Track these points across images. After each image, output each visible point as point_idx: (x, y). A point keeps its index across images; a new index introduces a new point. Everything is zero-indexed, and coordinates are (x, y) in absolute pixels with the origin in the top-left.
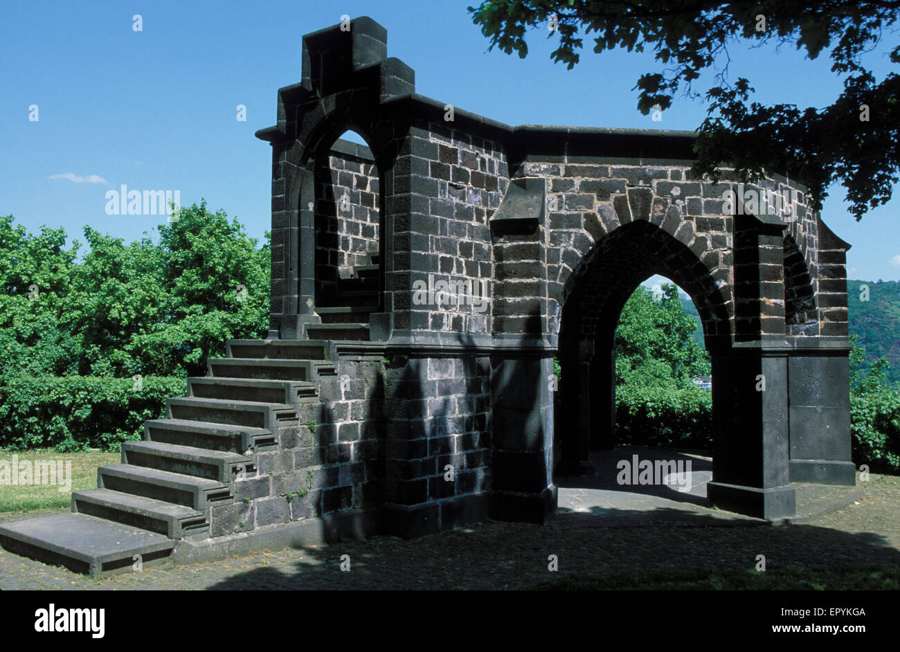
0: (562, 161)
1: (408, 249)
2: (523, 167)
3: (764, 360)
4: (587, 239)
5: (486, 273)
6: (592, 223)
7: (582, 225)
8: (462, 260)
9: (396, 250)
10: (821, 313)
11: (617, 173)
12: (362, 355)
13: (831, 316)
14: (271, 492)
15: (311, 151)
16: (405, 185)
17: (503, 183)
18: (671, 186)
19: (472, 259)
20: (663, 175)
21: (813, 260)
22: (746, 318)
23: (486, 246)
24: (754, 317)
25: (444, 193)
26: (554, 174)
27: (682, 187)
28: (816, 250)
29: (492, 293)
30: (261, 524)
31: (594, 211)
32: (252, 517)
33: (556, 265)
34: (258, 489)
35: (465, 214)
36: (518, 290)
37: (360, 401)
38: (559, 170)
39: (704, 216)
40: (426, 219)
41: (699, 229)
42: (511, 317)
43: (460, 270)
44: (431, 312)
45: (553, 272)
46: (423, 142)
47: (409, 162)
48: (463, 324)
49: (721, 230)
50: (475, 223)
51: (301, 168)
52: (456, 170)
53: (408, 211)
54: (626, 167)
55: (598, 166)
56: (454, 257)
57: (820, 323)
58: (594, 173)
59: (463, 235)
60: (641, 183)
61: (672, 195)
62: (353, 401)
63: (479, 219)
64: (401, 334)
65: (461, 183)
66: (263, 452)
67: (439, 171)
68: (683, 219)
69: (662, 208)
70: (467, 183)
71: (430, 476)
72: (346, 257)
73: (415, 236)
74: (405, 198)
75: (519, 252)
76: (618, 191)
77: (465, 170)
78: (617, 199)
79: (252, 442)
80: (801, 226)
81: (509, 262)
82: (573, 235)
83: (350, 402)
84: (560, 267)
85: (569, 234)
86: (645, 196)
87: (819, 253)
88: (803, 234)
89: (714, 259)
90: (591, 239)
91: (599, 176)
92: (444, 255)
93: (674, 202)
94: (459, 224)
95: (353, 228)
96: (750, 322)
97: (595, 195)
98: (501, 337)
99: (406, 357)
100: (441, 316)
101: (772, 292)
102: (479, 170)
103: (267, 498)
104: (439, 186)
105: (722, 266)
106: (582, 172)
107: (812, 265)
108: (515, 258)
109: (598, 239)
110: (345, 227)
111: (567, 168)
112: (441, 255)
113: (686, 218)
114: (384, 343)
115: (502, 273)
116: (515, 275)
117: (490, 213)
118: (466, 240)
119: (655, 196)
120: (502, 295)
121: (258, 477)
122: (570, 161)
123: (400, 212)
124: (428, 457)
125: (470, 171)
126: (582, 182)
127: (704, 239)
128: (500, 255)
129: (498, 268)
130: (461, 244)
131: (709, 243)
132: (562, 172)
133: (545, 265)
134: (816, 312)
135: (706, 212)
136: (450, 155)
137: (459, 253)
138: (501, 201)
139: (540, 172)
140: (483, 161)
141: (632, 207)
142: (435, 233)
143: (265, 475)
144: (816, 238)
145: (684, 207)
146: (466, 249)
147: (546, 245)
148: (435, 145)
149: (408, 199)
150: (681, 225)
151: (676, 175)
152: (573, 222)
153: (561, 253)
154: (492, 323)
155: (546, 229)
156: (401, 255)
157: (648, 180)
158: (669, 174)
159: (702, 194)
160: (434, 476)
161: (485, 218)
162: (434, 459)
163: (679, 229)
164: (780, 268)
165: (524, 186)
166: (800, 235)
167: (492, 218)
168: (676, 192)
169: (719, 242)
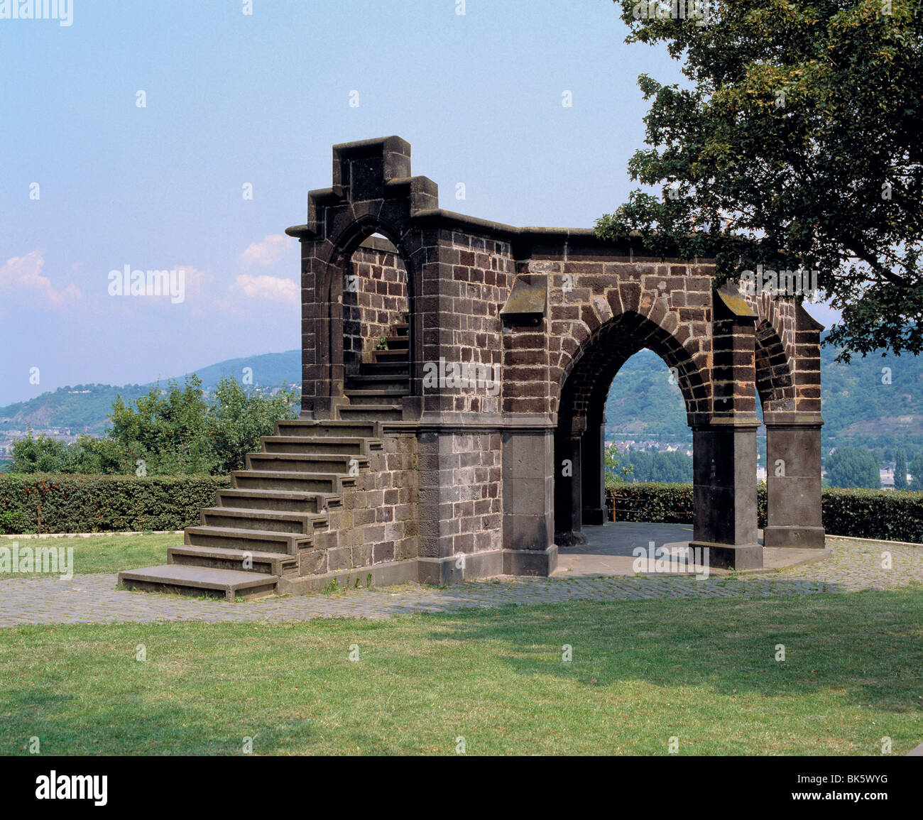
0: (561, 259)
1: (437, 343)
2: (528, 265)
3: (736, 435)
4: (584, 328)
5: (497, 360)
6: (589, 314)
7: (580, 316)
8: (479, 350)
9: (425, 343)
10: (797, 390)
11: (609, 269)
12: (400, 433)
13: (806, 393)
14: (338, 543)
15: (341, 250)
16: (434, 287)
17: (510, 278)
18: (658, 281)
19: (486, 349)
20: (651, 271)
21: (790, 341)
22: (722, 398)
23: (496, 336)
24: (729, 397)
25: (464, 293)
26: (555, 270)
27: (668, 281)
28: (793, 331)
29: (502, 377)
30: (332, 569)
31: (591, 304)
32: (325, 562)
33: (557, 353)
34: (329, 541)
35: (480, 309)
36: (523, 375)
37: (399, 471)
38: (559, 267)
39: (687, 307)
40: (451, 316)
41: (683, 319)
42: (519, 398)
43: (476, 360)
44: (455, 396)
45: (555, 358)
46: (448, 250)
47: (438, 268)
48: (479, 405)
49: (702, 320)
50: (488, 317)
51: (331, 265)
52: (474, 272)
53: (437, 310)
54: (618, 264)
55: (594, 263)
56: (472, 348)
57: (797, 400)
58: (590, 269)
59: (479, 328)
60: (631, 278)
61: (658, 289)
62: (394, 471)
63: (492, 313)
64: (432, 414)
65: (477, 283)
66: (332, 512)
67: (461, 274)
68: (668, 310)
69: (649, 300)
70: (481, 282)
71: (455, 535)
72: (365, 343)
73: (443, 332)
74: (434, 299)
75: (524, 342)
76: (611, 286)
77: (480, 271)
78: (610, 293)
79: (325, 503)
80: (778, 310)
81: (516, 351)
82: (572, 325)
83: (392, 472)
84: (560, 354)
85: (569, 324)
86: (635, 290)
87: (796, 333)
88: (780, 317)
89: (694, 347)
90: (588, 329)
91: (595, 272)
92: (464, 346)
93: (660, 295)
94: (476, 319)
95: (371, 316)
96: (725, 401)
97: (591, 289)
98: (510, 416)
99: (436, 434)
100: (462, 399)
101: (744, 375)
102: (491, 270)
103: (335, 549)
104: (460, 287)
105: (702, 352)
106: (580, 269)
107: (789, 346)
108: (522, 346)
109: (593, 329)
110: (364, 315)
111: (566, 266)
112: (462, 346)
113: (670, 310)
114: (416, 423)
115: (510, 360)
116: (522, 361)
117: (500, 307)
118: (481, 332)
119: (643, 290)
120: (511, 379)
121: (329, 531)
122: (569, 259)
123: (429, 310)
124: (454, 519)
125: (484, 270)
126: (580, 279)
127: (686, 328)
128: (508, 343)
129: (508, 355)
130: (478, 336)
131: (691, 331)
132: (563, 269)
133: (547, 352)
134: (792, 390)
135: (689, 304)
136: (468, 258)
137: (476, 343)
138: (509, 295)
139: (543, 269)
140: (494, 261)
141: (624, 300)
142: (457, 327)
143: (333, 530)
144: (793, 320)
145: (669, 300)
146: (481, 341)
147: (548, 335)
148: (457, 251)
149: (436, 300)
150: (667, 315)
151: (662, 271)
152: (572, 313)
153: (561, 342)
154: (502, 403)
155: (548, 321)
156: (430, 348)
157: (637, 275)
158: (656, 269)
159: (685, 287)
160: (458, 535)
161: (496, 311)
162: (457, 521)
163: (665, 319)
164: (752, 354)
165: (529, 281)
166: (777, 319)
167: (502, 311)
168: (662, 286)
169: (700, 330)
